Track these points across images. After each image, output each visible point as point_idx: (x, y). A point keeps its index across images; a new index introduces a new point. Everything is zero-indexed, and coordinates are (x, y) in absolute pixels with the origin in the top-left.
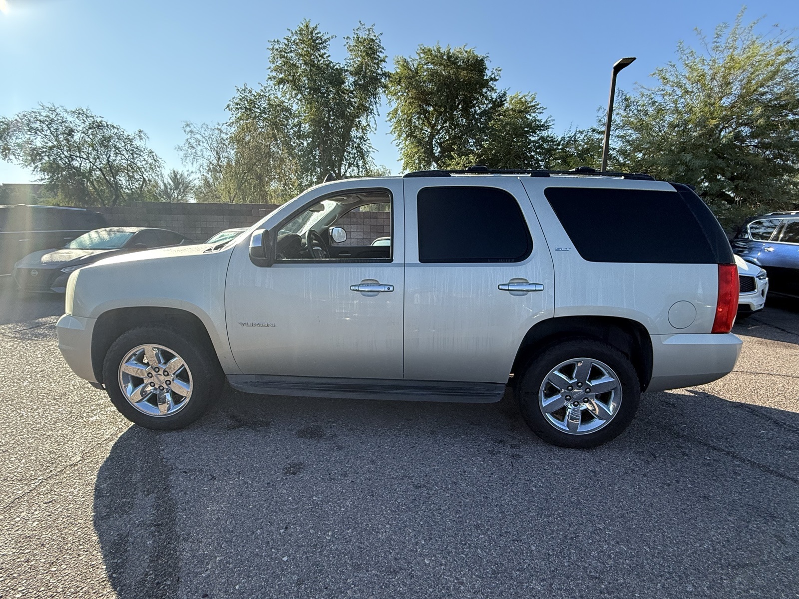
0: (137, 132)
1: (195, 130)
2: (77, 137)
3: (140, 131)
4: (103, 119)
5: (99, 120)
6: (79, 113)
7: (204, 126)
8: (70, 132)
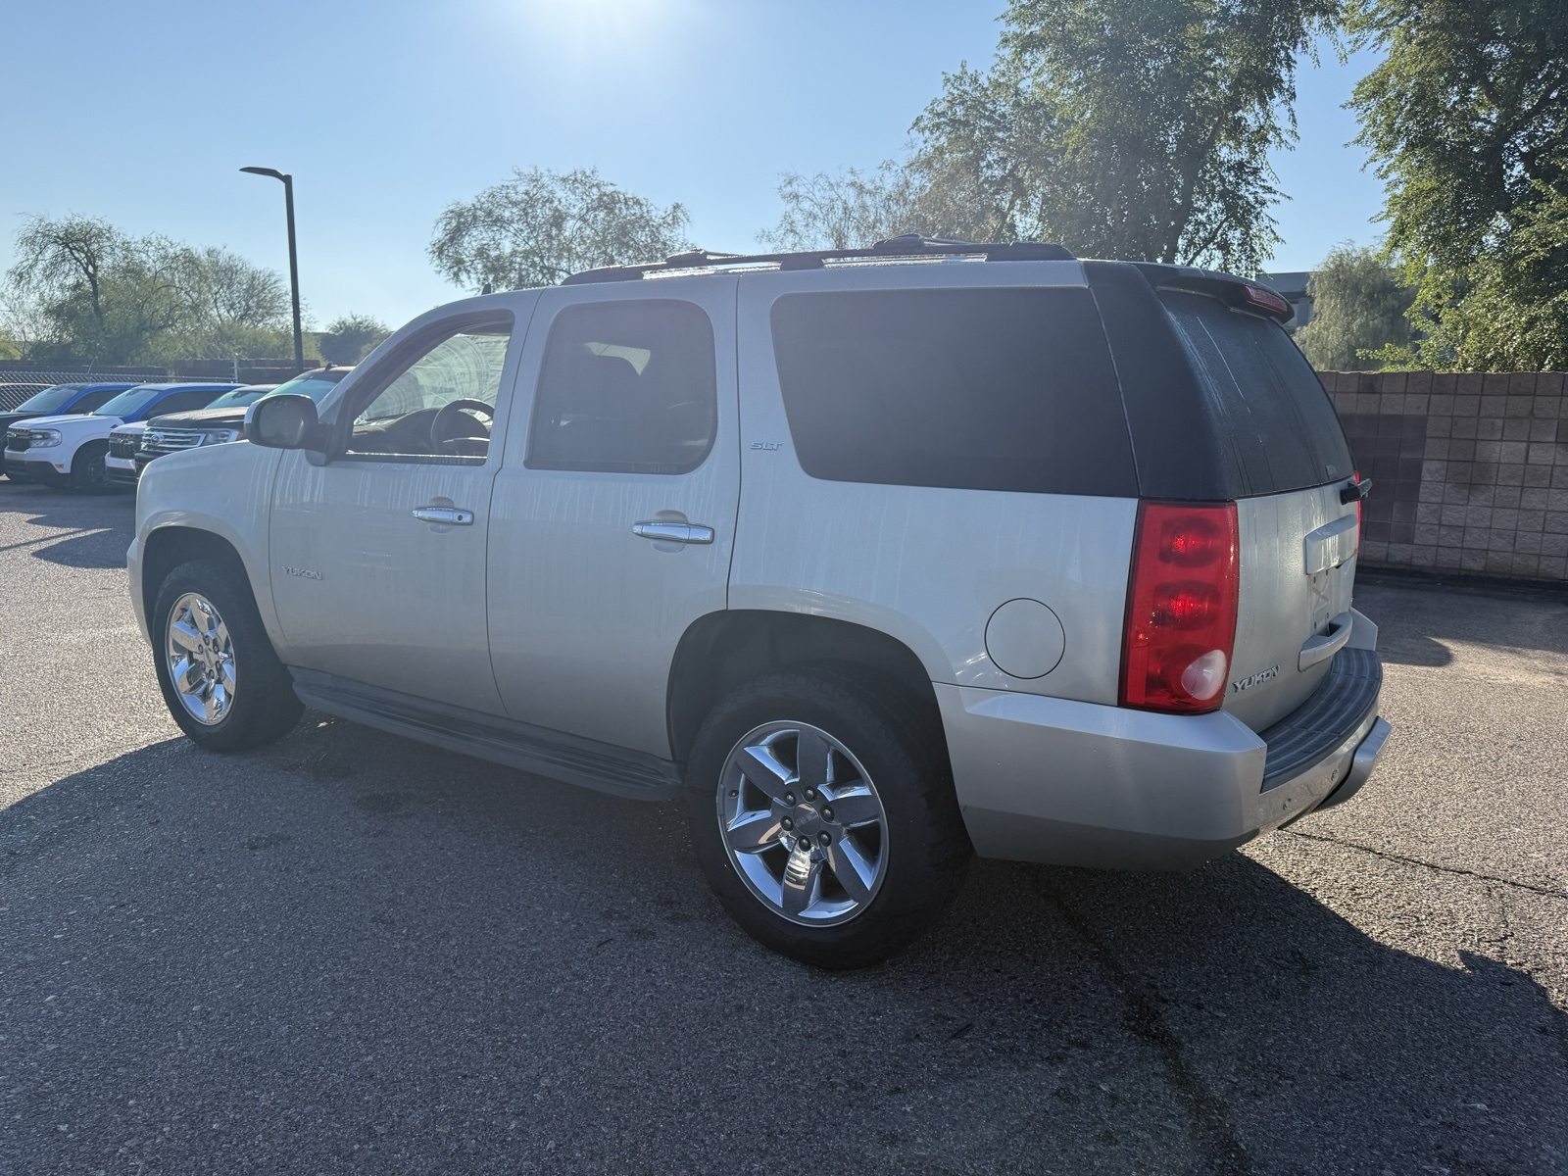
0: (670, 209)
1: (802, 191)
2: (570, 226)
3: (676, 207)
4: (618, 188)
5: (609, 189)
6: (571, 181)
7: (821, 181)
8: (558, 220)
